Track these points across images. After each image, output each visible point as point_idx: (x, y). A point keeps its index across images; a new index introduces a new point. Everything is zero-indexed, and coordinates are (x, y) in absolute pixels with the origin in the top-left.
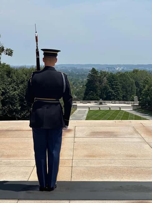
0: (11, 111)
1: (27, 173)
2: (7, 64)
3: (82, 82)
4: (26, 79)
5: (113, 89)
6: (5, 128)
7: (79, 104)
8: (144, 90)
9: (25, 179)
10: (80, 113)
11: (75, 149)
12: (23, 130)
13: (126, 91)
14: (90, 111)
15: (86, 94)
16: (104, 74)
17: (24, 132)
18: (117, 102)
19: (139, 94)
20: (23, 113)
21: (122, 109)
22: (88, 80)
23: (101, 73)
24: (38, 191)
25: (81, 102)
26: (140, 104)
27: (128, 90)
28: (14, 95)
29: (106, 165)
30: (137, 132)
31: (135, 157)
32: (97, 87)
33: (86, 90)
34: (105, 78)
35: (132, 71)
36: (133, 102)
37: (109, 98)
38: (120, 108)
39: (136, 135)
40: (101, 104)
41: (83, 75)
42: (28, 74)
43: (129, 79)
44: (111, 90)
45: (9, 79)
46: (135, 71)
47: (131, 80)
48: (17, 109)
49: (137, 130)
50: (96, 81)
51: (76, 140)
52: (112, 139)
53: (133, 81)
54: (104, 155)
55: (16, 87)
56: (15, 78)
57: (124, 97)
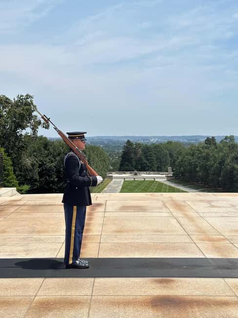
0: (48, 183)
1: (55, 249)
2: (44, 136)
3: (118, 153)
4: (62, 151)
5: (148, 160)
6: (38, 203)
7: (114, 175)
8: (178, 161)
9: (54, 256)
10: (115, 184)
11: (105, 224)
12: (56, 205)
13: (161, 162)
14: (125, 181)
15: (121, 165)
16: (139, 145)
17: (56, 206)
18: (152, 173)
19: (173, 164)
20: (59, 184)
21: (156, 180)
22: (123, 151)
23: (136, 145)
24: (64, 269)
25: (117, 173)
26: (173, 174)
27: (163, 160)
28: (51, 167)
29: (133, 241)
30: (166, 207)
31: (162, 232)
32: (132, 158)
33: (122, 161)
34: (140, 150)
35: (167, 142)
36: (167, 173)
37: (144, 169)
38: (154, 179)
39: (164, 210)
40: (136, 174)
41: (119, 146)
42: (64, 147)
43: (163, 151)
44: (146, 161)
45: (46, 151)
46: (170, 143)
47: (165, 151)
48: (54, 181)
49: (166, 204)
50: (131, 152)
51: (106, 214)
52: (141, 214)
53: (167, 152)
54: (132, 231)
55: (53, 159)
56: (51, 150)
57: (158, 167)
